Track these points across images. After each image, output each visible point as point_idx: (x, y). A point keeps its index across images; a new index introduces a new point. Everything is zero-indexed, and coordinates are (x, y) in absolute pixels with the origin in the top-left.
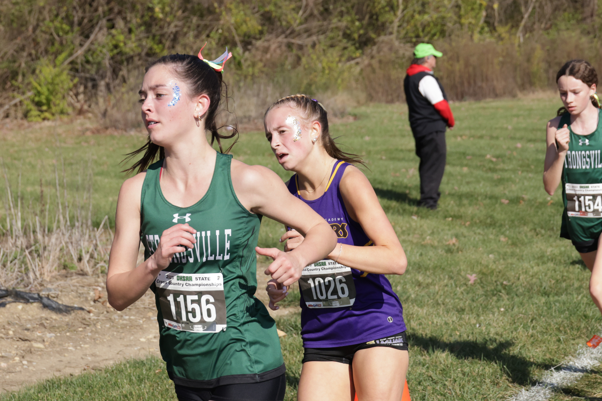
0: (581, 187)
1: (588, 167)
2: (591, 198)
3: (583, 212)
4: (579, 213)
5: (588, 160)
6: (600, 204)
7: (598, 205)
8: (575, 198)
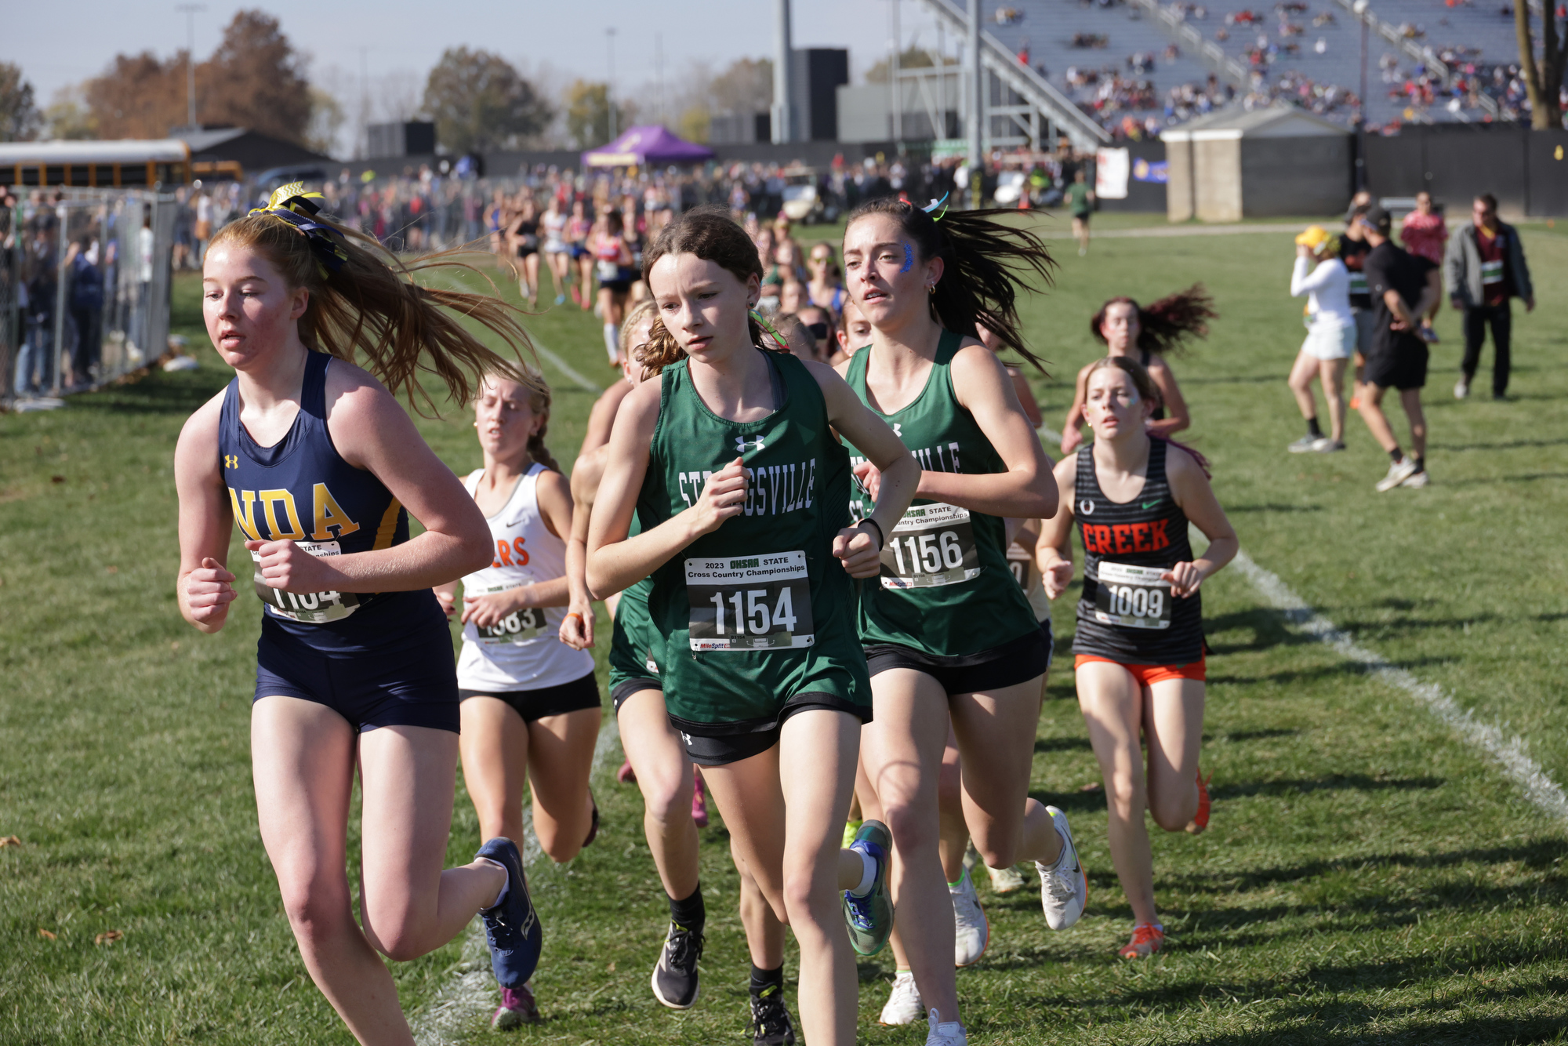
0: (734, 565)
1: (761, 512)
2: (763, 593)
3: (740, 637)
4: (726, 641)
5: (762, 492)
6: (789, 610)
7: (783, 615)
8: (718, 598)
